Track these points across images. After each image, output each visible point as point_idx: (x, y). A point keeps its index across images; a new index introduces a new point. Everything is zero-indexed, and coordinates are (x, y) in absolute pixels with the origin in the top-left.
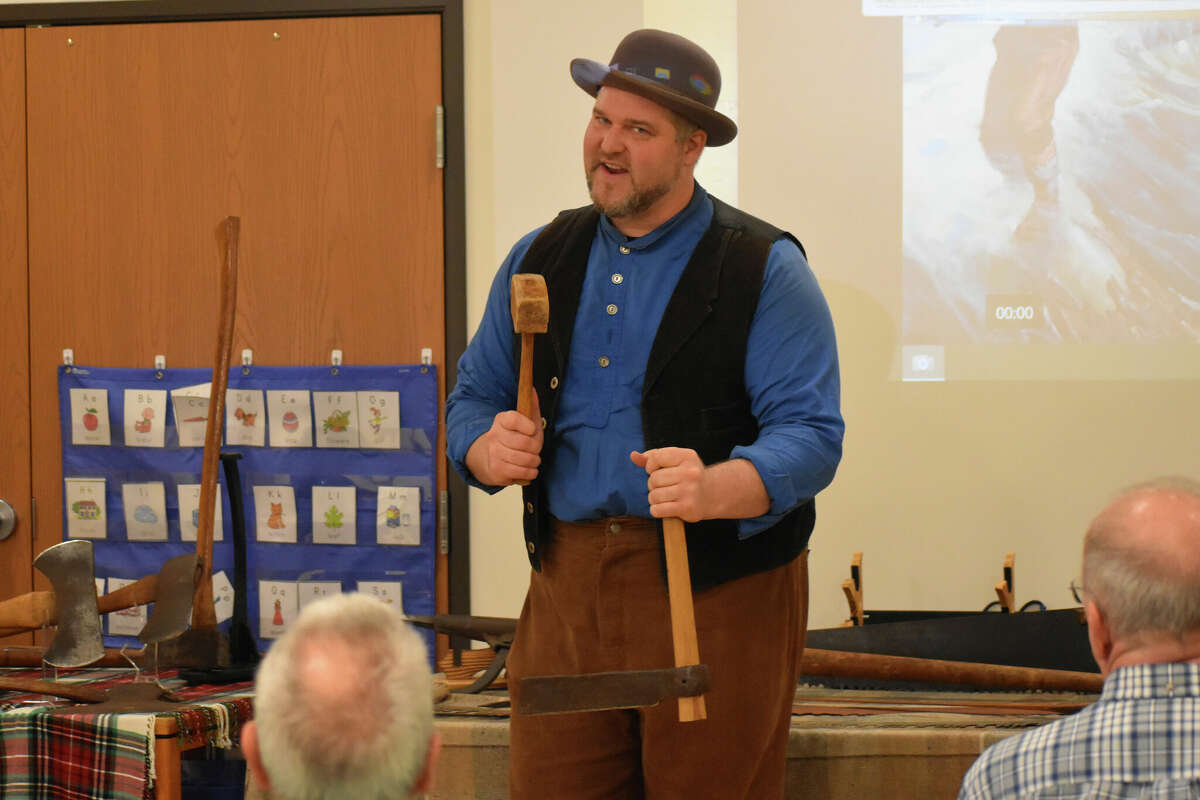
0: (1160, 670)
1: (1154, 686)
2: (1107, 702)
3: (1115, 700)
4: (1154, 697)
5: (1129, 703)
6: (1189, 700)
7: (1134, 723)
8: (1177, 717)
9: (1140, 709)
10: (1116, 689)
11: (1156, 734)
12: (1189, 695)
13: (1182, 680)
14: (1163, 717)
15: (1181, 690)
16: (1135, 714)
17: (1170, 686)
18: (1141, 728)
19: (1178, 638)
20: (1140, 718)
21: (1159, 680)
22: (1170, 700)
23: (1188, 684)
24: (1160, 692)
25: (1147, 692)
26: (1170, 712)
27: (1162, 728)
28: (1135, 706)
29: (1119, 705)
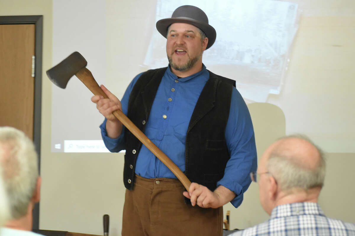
0: (293, 206)
1: (291, 211)
2: (274, 218)
3: (277, 218)
4: (292, 215)
5: (283, 219)
6: (305, 216)
7: (286, 226)
8: (301, 222)
9: (288, 220)
10: (277, 214)
11: (294, 230)
12: (305, 214)
13: (302, 209)
14: (296, 223)
15: (302, 212)
16: (285, 222)
17: (297, 211)
18: (288, 228)
19: (306, 191)
20: (288, 224)
21: (293, 209)
22: (298, 216)
23: (304, 210)
24: (294, 213)
25: (289, 214)
26: (298, 221)
27: (296, 227)
28: (285, 219)
29: (279, 219)
